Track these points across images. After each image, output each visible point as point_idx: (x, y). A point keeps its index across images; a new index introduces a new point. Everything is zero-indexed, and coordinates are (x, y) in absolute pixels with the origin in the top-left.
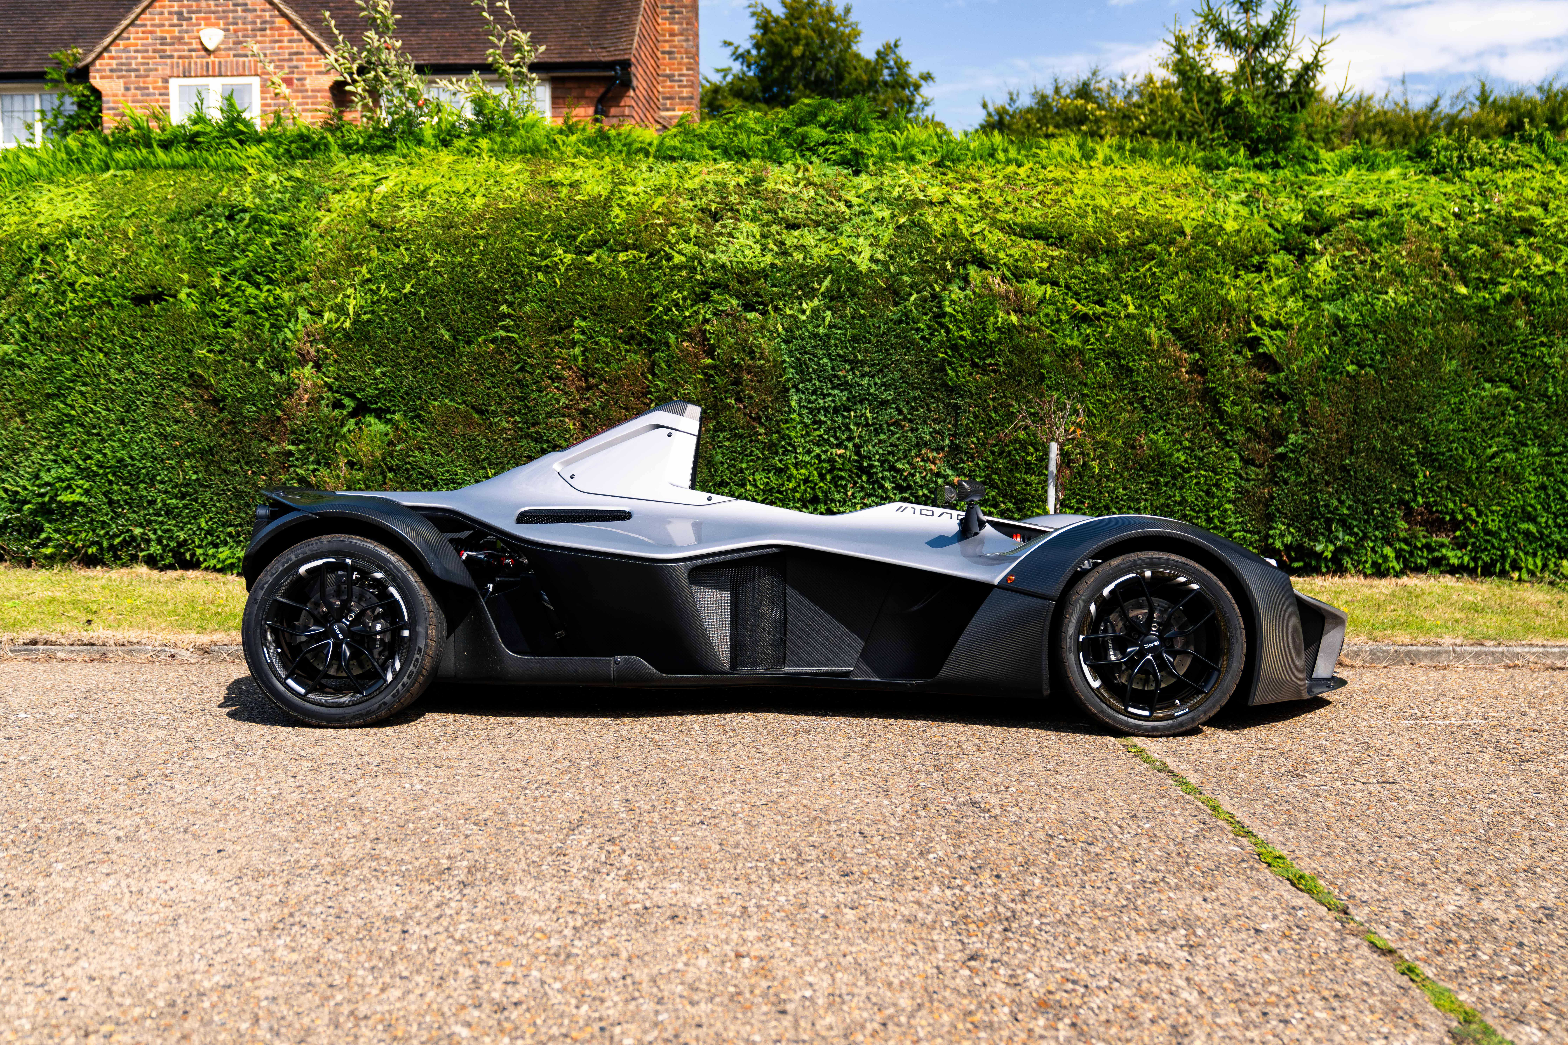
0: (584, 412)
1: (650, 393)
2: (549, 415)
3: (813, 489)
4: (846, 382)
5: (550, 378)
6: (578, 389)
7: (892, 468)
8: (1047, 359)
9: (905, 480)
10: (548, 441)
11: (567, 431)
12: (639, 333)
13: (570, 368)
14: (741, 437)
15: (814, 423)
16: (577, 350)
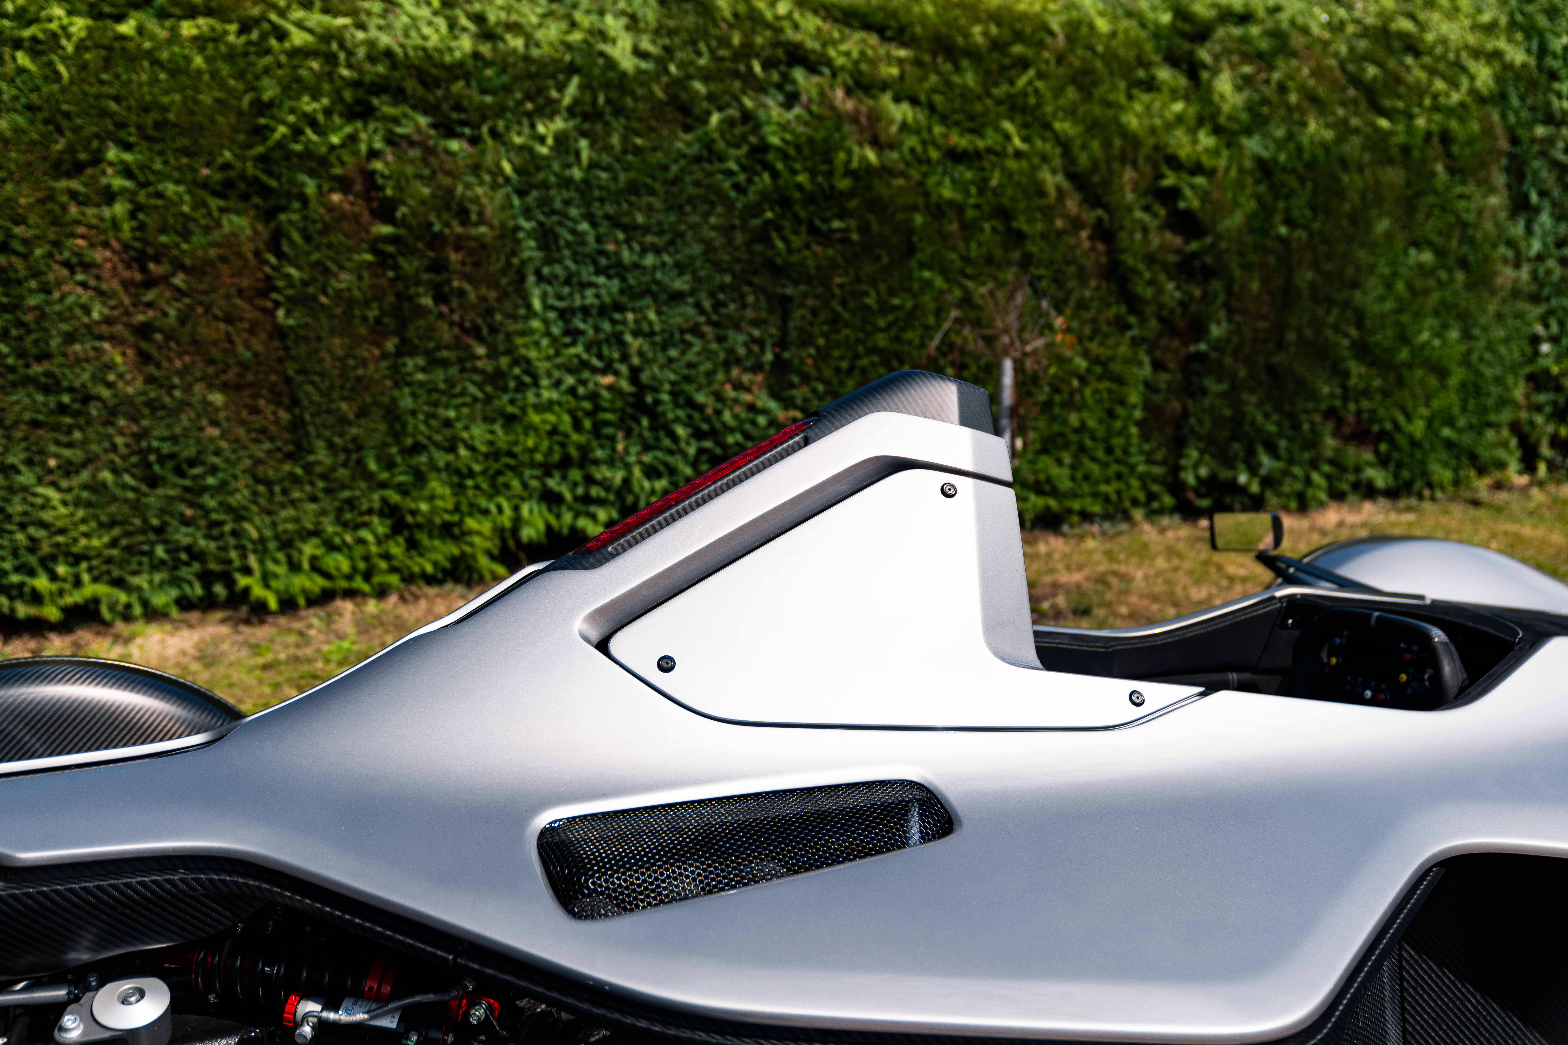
0: (144, 331)
1: (277, 290)
2: (70, 338)
3: (563, 445)
4: (619, 264)
5: (66, 264)
6: (126, 284)
7: (691, 403)
8: (918, 219)
9: (707, 420)
10: (71, 390)
11: (110, 366)
12: (243, 176)
13: (106, 245)
14: (445, 364)
15: (566, 333)
16: (120, 208)
